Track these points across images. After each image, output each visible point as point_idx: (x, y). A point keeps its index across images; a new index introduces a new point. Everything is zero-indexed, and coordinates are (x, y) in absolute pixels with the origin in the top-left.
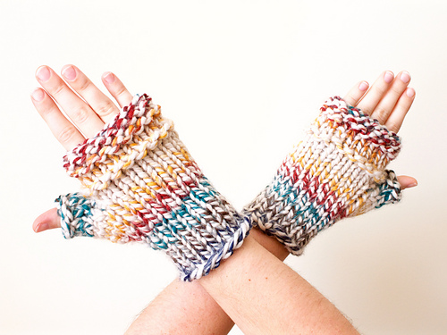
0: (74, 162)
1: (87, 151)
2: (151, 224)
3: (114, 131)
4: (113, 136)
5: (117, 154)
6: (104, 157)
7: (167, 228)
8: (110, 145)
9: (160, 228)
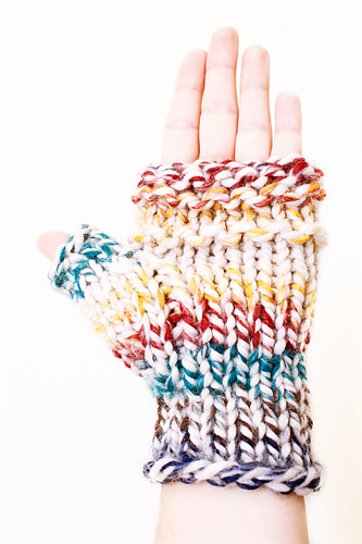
0: (191, 180)
1: (218, 176)
3: (280, 173)
4: (272, 178)
6: (235, 204)
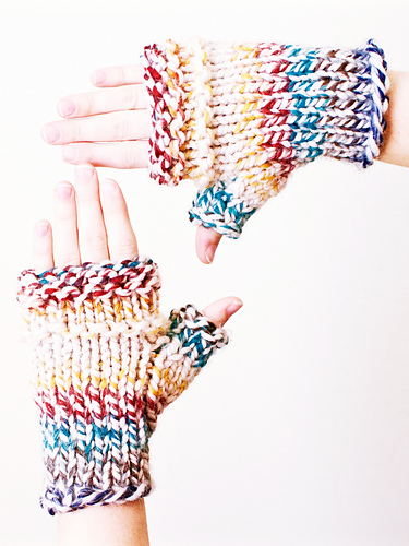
2: (286, 144)
5: (187, 119)
7: (304, 132)
8: (173, 119)
9: (298, 138)
